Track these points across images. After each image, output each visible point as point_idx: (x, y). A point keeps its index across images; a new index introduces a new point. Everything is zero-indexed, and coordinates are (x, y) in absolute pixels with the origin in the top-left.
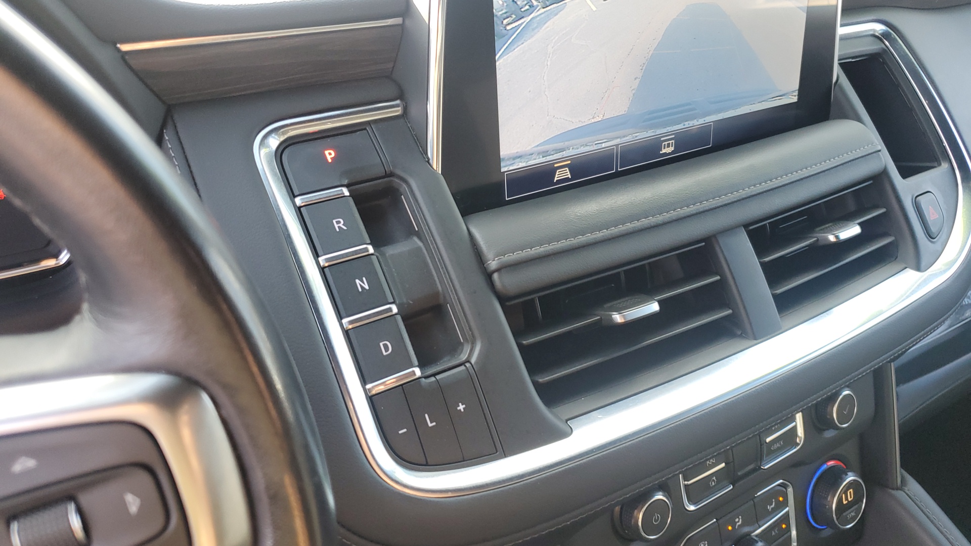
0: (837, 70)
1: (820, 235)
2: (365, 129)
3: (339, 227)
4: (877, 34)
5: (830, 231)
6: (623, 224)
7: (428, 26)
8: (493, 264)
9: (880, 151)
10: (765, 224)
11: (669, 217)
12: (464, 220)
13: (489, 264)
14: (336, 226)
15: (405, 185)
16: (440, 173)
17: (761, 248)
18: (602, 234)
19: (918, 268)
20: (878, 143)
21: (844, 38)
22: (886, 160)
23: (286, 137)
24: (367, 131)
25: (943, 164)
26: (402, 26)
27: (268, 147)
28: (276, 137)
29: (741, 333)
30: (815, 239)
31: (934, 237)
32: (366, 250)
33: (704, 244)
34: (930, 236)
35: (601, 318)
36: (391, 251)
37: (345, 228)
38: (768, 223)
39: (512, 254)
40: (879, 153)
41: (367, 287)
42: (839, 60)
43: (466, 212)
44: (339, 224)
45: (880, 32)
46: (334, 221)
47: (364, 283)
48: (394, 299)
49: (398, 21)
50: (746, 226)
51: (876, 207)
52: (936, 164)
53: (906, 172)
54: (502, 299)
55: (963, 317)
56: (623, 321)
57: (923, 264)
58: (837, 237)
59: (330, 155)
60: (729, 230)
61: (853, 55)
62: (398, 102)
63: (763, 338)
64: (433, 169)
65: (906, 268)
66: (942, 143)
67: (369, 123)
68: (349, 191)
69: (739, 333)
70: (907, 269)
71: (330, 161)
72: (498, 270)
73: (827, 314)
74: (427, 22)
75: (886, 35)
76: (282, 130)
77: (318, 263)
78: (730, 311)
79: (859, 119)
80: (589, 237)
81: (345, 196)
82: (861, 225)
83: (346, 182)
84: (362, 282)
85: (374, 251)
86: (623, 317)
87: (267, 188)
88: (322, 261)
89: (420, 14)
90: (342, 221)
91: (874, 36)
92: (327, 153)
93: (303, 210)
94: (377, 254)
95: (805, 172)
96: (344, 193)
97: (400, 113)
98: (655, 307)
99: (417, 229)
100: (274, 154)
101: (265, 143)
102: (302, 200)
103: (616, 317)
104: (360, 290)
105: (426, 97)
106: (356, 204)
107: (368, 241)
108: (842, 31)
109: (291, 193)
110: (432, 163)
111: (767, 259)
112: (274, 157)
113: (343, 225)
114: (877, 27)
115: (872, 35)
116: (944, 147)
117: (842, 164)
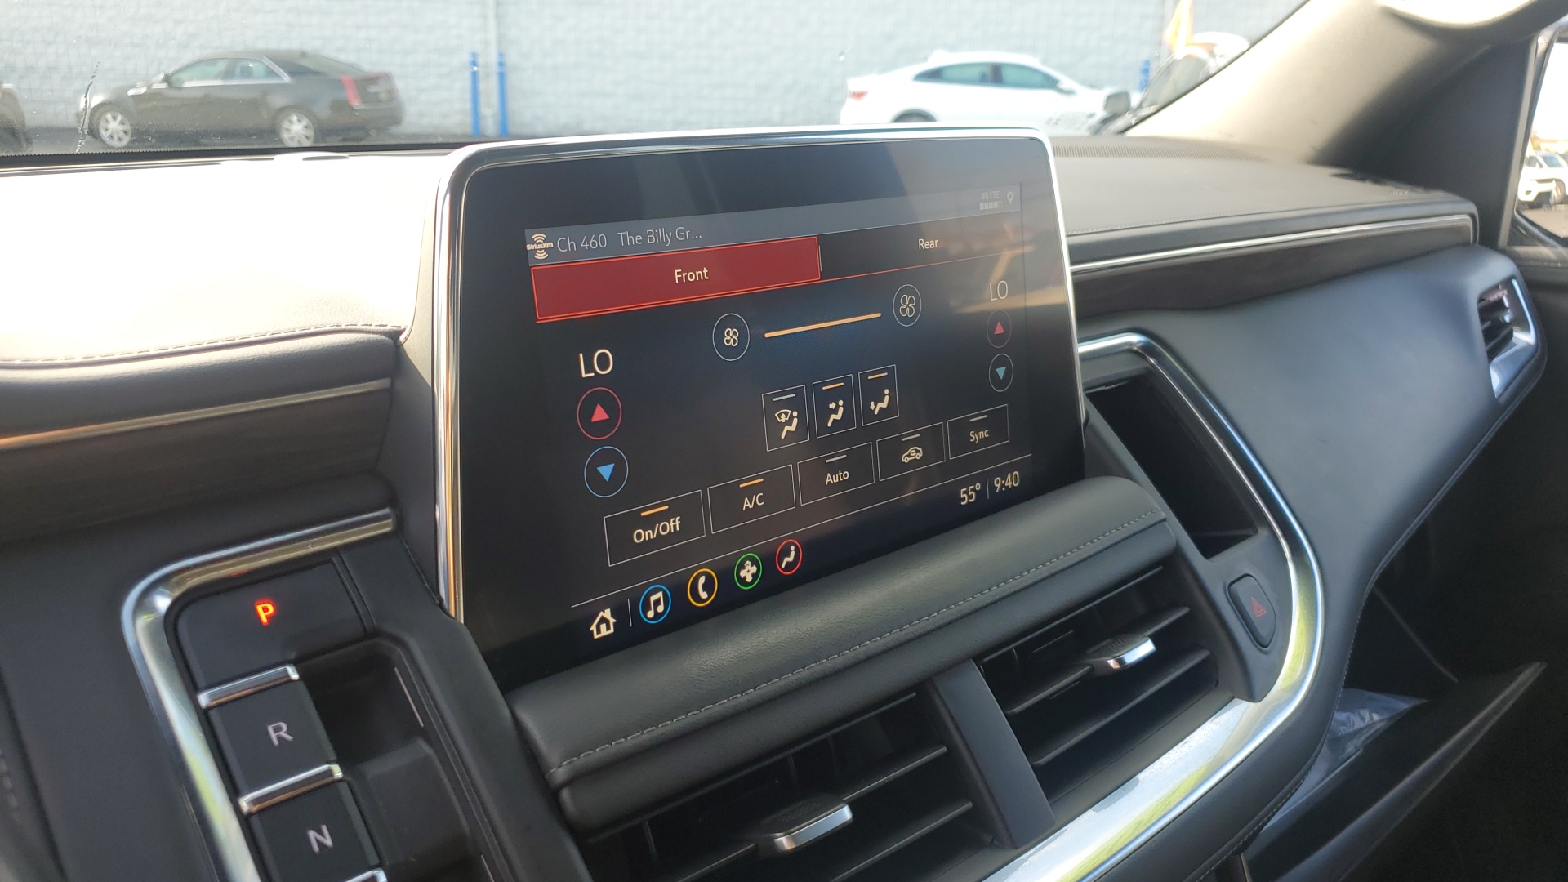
0: (1083, 404)
1: (1096, 660)
2: (330, 561)
3: (280, 738)
4: (1135, 348)
5: (1109, 654)
6: (780, 677)
7: (431, 392)
8: (560, 773)
9: (1165, 520)
10: (1010, 651)
11: (853, 657)
12: (505, 698)
13: (551, 774)
14: (274, 736)
15: (399, 650)
16: (462, 621)
17: (1005, 693)
18: (748, 697)
19: (1251, 696)
20: (1156, 506)
21: (1086, 358)
22: (1177, 533)
23: (183, 589)
24: (333, 564)
25: (1260, 531)
26: (390, 392)
27: (152, 609)
28: (168, 591)
29: (993, 840)
30: (1089, 667)
31: (1266, 644)
32: (329, 773)
33: (915, 694)
34: (1261, 644)
35: (757, 845)
36: (377, 769)
37: (289, 738)
38: (1016, 648)
39: (592, 752)
40: (1165, 523)
41: (328, 842)
42: (1085, 390)
43: (510, 687)
44: (278, 732)
45: (1139, 345)
46: (270, 729)
47: (323, 836)
48: (379, 855)
49: (384, 383)
50: (977, 658)
51: (1174, 606)
52: (1250, 531)
53: (1210, 549)
54: (579, 833)
55: (1345, 755)
56: (794, 846)
57: (1258, 687)
58: (1120, 661)
59: (265, 611)
60: (953, 667)
61: (1108, 380)
62: (386, 511)
63: (1026, 844)
64: (451, 616)
65: (1233, 698)
66: (1254, 499)
67: (336, 550)
68: (299, 671)
69: (988, 838)
70: (1236, 700)
71: (264, 620)
72: (570, 783)
74: (430, 384)
75: (1147, 350)
76: (175, 579)
77: (237, 809)
78: (970, 805)
79: (1128, 475)
80: (726, 705)
81: (291, 681)
82: (1155, 639)
83: (293, 655)
84: (321, 833)
85: (343, 773)
86: (794, 839)
87: (145, 682)
88: (245, 803)
89: (420, 374)
90: (284, 726)
91: (1136, 352)
92: (260, 608)
93: (213, 714)
94: (349, 779)
95: (1058, 565)
96: (288, 676)
97: (388, 529)
98: (845, 814)
99: (422, 725)
100: (162, 619)
101: (142, 604)
102: (210, 696)
103: (781, 842)
104: (316, 848)
105: (434, 500)
106: (312, 691)
107: (333, 757)
108: (1082, 348)
109: (191, 686)
110: (447, 607)
111: (1018, 709)
112: (162, 625)
113: (287, 733)
114: (1135, 339)
115: (1128, 350)
116: (1258, 505)
117: (1112, 546)
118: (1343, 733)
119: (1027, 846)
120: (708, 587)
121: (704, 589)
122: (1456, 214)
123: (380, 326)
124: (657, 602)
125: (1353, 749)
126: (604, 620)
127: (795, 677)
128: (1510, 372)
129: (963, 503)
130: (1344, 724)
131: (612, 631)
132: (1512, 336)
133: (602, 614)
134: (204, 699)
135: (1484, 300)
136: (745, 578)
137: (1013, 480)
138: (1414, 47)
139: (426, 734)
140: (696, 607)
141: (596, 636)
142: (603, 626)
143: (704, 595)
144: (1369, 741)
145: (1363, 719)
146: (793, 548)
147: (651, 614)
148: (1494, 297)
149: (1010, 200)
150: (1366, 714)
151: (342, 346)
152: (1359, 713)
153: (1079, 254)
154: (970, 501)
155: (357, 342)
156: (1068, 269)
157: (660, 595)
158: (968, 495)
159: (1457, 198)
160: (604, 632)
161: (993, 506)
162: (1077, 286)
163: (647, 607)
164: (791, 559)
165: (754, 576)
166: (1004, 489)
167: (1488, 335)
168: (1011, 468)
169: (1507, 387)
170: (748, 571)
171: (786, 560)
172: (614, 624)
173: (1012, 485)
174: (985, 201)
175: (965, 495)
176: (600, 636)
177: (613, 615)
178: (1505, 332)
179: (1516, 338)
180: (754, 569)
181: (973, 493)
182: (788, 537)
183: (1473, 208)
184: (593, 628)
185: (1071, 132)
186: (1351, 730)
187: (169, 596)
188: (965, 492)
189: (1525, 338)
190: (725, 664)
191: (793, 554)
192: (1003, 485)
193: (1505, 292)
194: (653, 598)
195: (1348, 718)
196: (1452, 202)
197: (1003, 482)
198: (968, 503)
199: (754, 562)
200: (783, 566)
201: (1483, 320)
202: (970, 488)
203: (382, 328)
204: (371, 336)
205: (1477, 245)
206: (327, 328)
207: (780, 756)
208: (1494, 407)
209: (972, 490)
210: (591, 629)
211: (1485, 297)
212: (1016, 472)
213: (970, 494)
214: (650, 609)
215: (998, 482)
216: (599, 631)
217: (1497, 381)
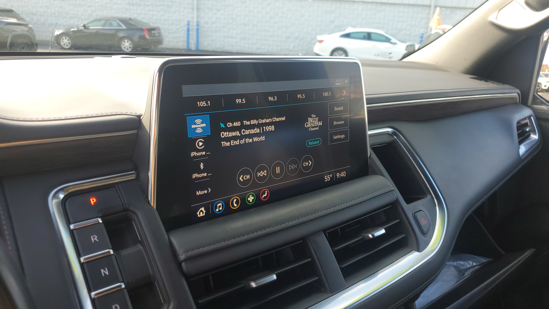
0: (369, 151)
1: (365, 234)
2: (115, 186)
3: (94, 240)
4: (390, 133)
5: (370, 233)
6: (256, 232)
7: (149, 135)
8: (182, 257)
9: (393, 190)
10: (337, 229)
12: (167, 234)
13: (179, 257)
14: (93, 239)
15: (134, 216)
16: (155, 208)
17: (332, 244)
18: (245, 238)
19: (419, 250)
20: (391, 185)
21: (371, 136)
22: (397, 195)
23: (68, 192)
24: (116, 188)
25: (427, 196)
26: (137, 135)
27: (59, 198)
28: (63, 193)
30: (362, 237)
31: (426, 234)
32: (109, 252)
33: (302, 241)
34: (424, 233)
35: (245, 285)
36: (125, 252)
37: (97, 240)
38: (339, 228)
39: (193, 251)
40: (393, 191)
41: (107, 273)
42: (370, 146)
43: (169, 230)
44: (94, 238)
46: (92, 237)
47: (106, 271)
48: (123, 279)
49: (135, 131)
50: (324, 231)
51: (396, 219)
52: (424, 196)
53: (409, 201)
54: (187, 277)
55: (464, 276)
56: (256, 286)
57: (421, 247)
58: (373, 235)
59: (93, 201)
60: (315, 233)
61: (380, 143)
62: (133, 172)
64: (151, 206)
65: (412, 250)
66: (427, 185)
67: (117, 183)
68: (102, 220)
69: (323, 290)
70: (413, 251)
71: (93, 203)
72: (185, 260)
73: (371, 277)
74: (149, 132)
75: (394, 134)
76: (65, 189)
77: (80, 261)
78: (317, 278)
79: (383, 175)
80: (238, 240)
81: (99, 223)
82: (385, 229)
83: (101, 215)
85: (114, 253)
86: (256, 284)
87: (54, 220)
88: (82, 260)
89: (146, 129)
90: (96, 237)
91: (389, 134)
92: (91, 200)
93: (74, 231)
94: (115, 254)
95: (354, 202)
96: (98, 221)
97: (134, 178)
98: (275, 277)
99: (140, 239)
100: (61, 201)
101: (55, 196)
102: (74, 226)
103: (252, 284)
104: (103, 275)
105: (148, 169)
106: (106, 227)
107: (111, 247)
108: (370, 132)
109: (68, 222)
110: (151, 203)
111: (336, 249)
112: (61, 203)
113: (97, 239)
114: (389, 130)
115: (387, 133)
116: (428, 187)
117: (374, 197)
118: (462, 268)
119: (335, 293)
120: (237, 203)
121: (235, 204)
122: (514, 93)
123: (135, 113)
124: (220, 207)
125: (467, 274)
126: (202, 211)
127: (262, 233)
128: (528, 147)
129: (325, 181)
130: (463, 266)
131: (204, 215)
132: (530, 136)
133: (201, 209)
134: (72, 227)
135: (520, 123)
136: (250, 200)
137: (343, 174)
138: (499, 36)
139: (141, 243)
140: (233, 209)
141: (199, 216)
142: (201, 213)
143: (235, 205)
144: (473, 272)
145: (470, 264)
146: (266, 192)
147: (217, 210)
148: (524, 122)
149: (346, 83)
151: (122, 119)
152: (469, 262)
153: (370, 101)
154: (328, 180)
155: (127, 118)
156: (366, 106)
157: (221, 204)
158: (327, 178)
159: (513, 87)
160: (202, 215)
161: (336, 182)
162: (369, 112)
163: (216, 208)
164: (265, 195)
165: (253, 200)
166: (340, 177)
167: (519, 135)
168: (343, 170)
169: (526, 152)
170: (251, 198)
171: (264, 195)
172: (205, 213)
173: (343, 176)
174: (337, 82)
175: (326, 178)
176: (200, 216)
177: (205, 210)
178: (527, 135)
179: (532, 136)
180: (253, 198)
181: (329, 178)
182: (265, 188)
183: (519, 91)
184: (198, 213)
186: (465, 268)
187: (64, 194)
188: (327, 177)
189: (535, 137)
190: (239, 227)
191: (266, 194)
192: (340, 176)
193: (528, 121)
194: (218, 205)
195: (465, 264)
196: (512, 89)
197: (340, 175)
198: (327, 181)
199: (253, 196)
200: (263, 197)
201: (518, 129)
202: (328, 176)
203: (136, 114)
204: (132, 117)
205: (520, 104)
206: (118, 113)
207: (256, 257)
208: (520, 160)
209: (329, 177)
210: (197, 214)
211: (520, 122)
212: (345, 172)
213: (328, 178)
214: (217, 208)
215: (338, 175)
216: (200, 214)
217: (523, 149)
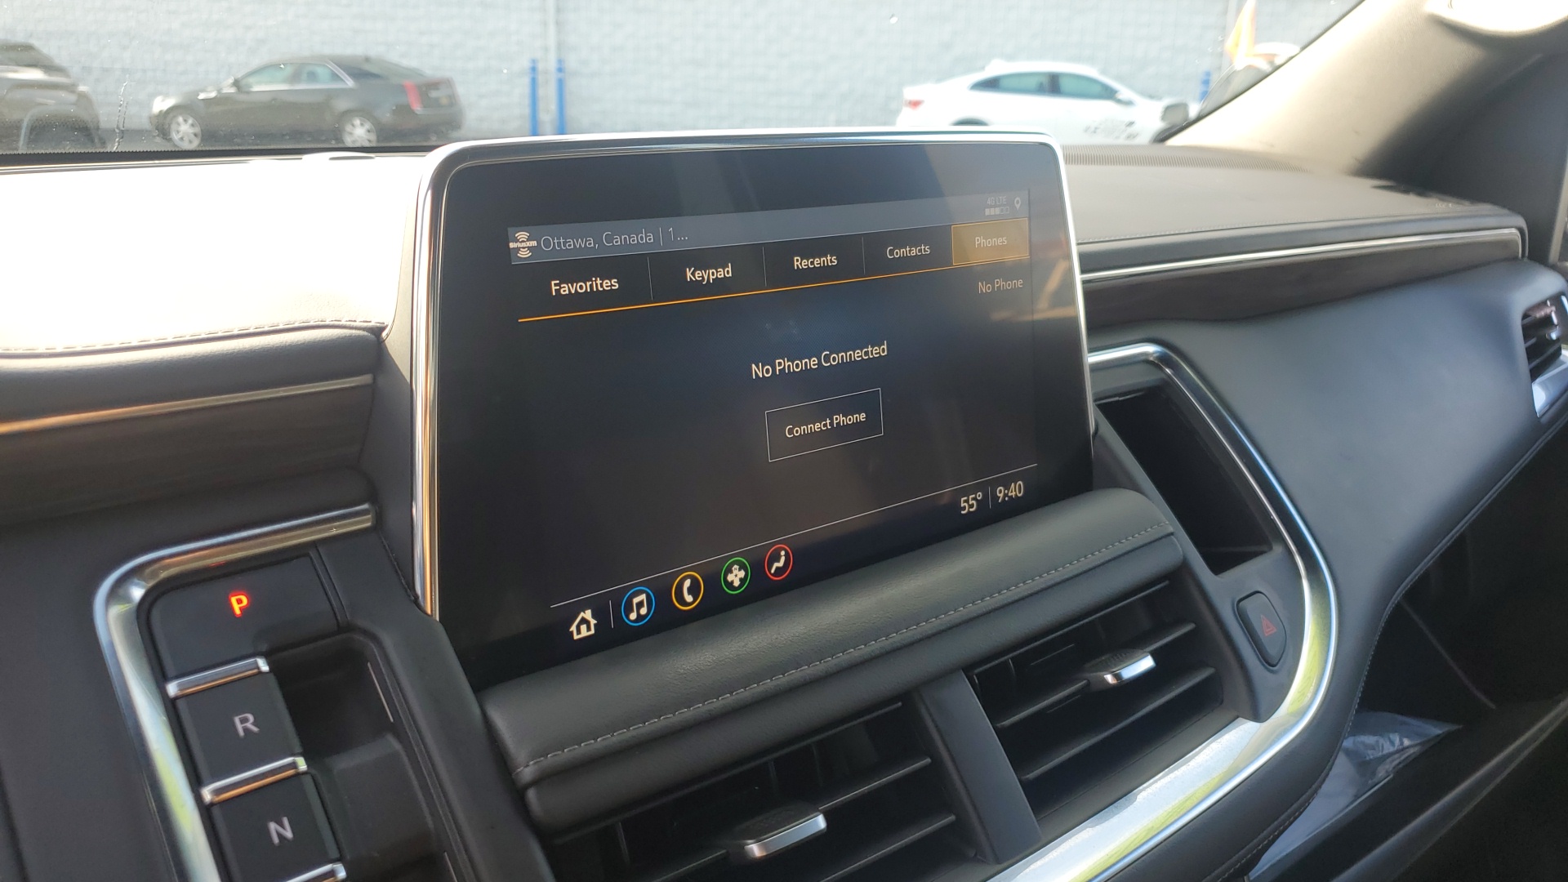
0: (1093, 415)
1: (1092, 674)
2: (307, 555)
3: (246, 730)
4: (1151, 359)
5: (1106, 668)
6: (758, 683)
7: (409, 387)
8: (527, 772)
9: (1172, 534)
10: (1006, 662)
11: (835, 665)
12: (477, 697)
13: (517, 773)
14: (240, 727)
15: (371, 644)
16: (438, 619)
17: (994, 705)
18: (724, 702)
19: (1257, 716)
20: (1165, 519)
21: (1097, 368)
22: (1184, 547)
23: (158, 579)
24: (311, 559)
25: (1274, 547)
26: (372, 388)
27: (127, 599)
28: (143, 580)
29: (976, 855)
30: (1085, 682)
31: (1275, 663)
32: (294, 765)
33: (900, 704)
34: (1269, 663)
35: (727, 852)
36: (344, 763)
37: (255, 729)
38: (1012, 659)
39: (560, 752)
40: (1172, 537)
41: (289, 834)
42: (1095, 401)
43: (481, 686)
44: (245, 723)
45: (1155, 355)
46: (237, 720)
47: (284, 828)
48: (339, 849)
49: (366, 379)
50: (968, 668)
51: (1179, 622)
52: (1265, 548)
53: (1219, 565)
54: (545, 835)
55: (1375, 780)
56: (765, 854)
57: (1263, 707)
58: (1117, 676)
59: (238, 603)
60: (941, 678)
61: (1120, 391)
62: (365, 506)
63: (1008, 860)
64: (426, 613)
65: (1238, 717)
66: (1270, 515)
67: (314, 544)
68: (269, 664)
69: (972, 853)
70: (1240, 719)
71: (238, 612)
72: (535, 783)
73: (1116, 807)
74: (409, 381)
75: (1164, 360)
76: (150, 569)
77: (198, 798)
78: (952, 818)
79: (1137, 488)
80: (700, 709)
81: (260, 673)
82: (1155, 655)
83: (264, 647)
84: (282, 826)
85: (308, 767)
86: (765, 847)
87: (112, 670)
88: (207, 794)
89: (399, 370)
90: (251, 718)
91: (1148, 362)
92: (234, 600)
93: (181, 704)
94: (313, 772)
95: (1055, 576)
96: (258, 668)
97: (369, 524)
98: (820, 822)
99: (392, 720)
100: (135, 609)
101: (115, 594)
102: (179, 685)
103: (752, 850)
104: (276, 840)
105: (411, 496)
106: (282, 685)
107: (298, 749)
108: (1092, 359)
109: (159, 675)
110: (422, 604)
111: (1007, 722)
112: (134, 615)
113: (254, 724)
114: (1151, 349)
115: (1144, 360)
116: (1273, 521)
117: (1114, 559)
118: (1372, 757)
119: (1010, 862)
120: (694, 590)
121: (689, 593)
122: (1506, 228)
123: (364, 322)
124: (640, 605)
125: (1384, 773)
126: (584, 621)
127: (774, 683)
128: (1555, 390)
129: (963, 512)
130: (1373, 748)
131: (592, 632)
132: (1561, 354)
133: (582, 614)
134: (172, 689)
135: (1529, 316)
136: (732, 582)
137: (1016, 490)
138: (1458, 58)
139: (396, 730)
141: (576, 637)
142: (584, 626)
143: (689, 598)
144: (1401, 766)
145: (1392, 743)
146: (783, 553)
147: (633, 616)
148: (1540, 314)
149: (1018, 206)
150: (1396, 738)
151: (323, 341)
152: (1389, 739)
153: (1089, 262)
154: (971, 510)
155: (339, 338)
156: (1079, 278)
157: (643, 597)
158: (969, 505)
159: (1506, 211)
160: (584, 633)
161: (995, 516)
162: (1087, 295)
163: (629, 609)
164: (781, 564)
165: (742, 581)
166: (1007, 499)
167: (1531, 353)
168: (1014, 478)
169: (1552, 404)
170: (736, 576)
171: (776, 565)
172: (595, 625)
173: (1016, 495)
174: (991, 207)
175: (966, 504)
176: (580, 636)
177: (594, 616)
178: (1551, 350)
179: (1564, 356)
180: (742, 574)
181: (974, 502)
182: (778, 543)
183: (1521, 222)
184: (573, 628)
185: (1109, 141)
186: (1380, 754)
187: (143, 587)
188: (966, 501)
190: (702, 668)
191: (783, 559)
192: (1006, 495)
193: (1554, 308)
194: (636, 600)
195: (1377, 741)
196: (1502, 216)
197: (1006, 491)
198: (969, 512)
199: (742, 567)
200: (773, 571)
201: (1526, 337)
202: (971, 497)
203: (365, 324)
204: (354, 332)
205: (1526, 260)
206: (312, 323)
207: (760, 761)
208: (1535, 425)
209: (973, 499)
210: (571, 630)
211: (1530, 313)
212: (1020, 482)
213: (970, 503)
214: (632, 611)
215: (1000, 492)
216: (579, 632)
217: (1540, 397)
